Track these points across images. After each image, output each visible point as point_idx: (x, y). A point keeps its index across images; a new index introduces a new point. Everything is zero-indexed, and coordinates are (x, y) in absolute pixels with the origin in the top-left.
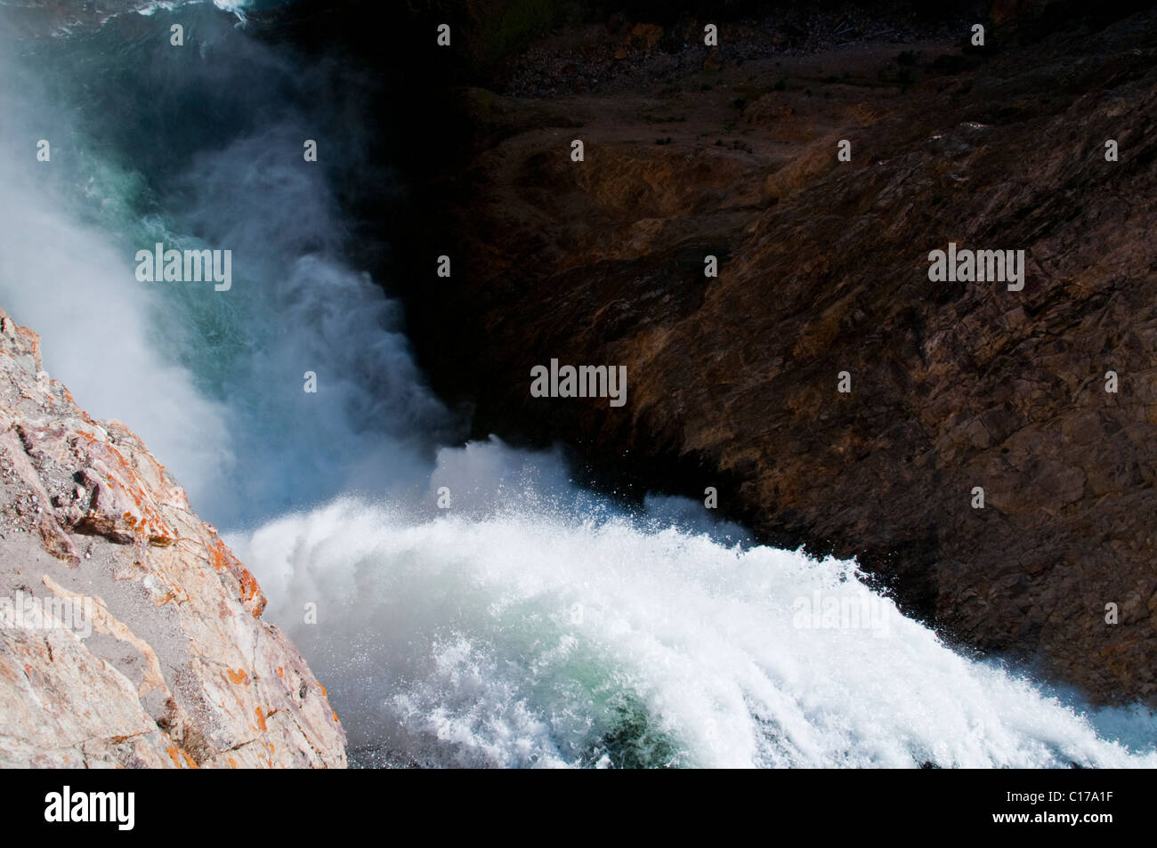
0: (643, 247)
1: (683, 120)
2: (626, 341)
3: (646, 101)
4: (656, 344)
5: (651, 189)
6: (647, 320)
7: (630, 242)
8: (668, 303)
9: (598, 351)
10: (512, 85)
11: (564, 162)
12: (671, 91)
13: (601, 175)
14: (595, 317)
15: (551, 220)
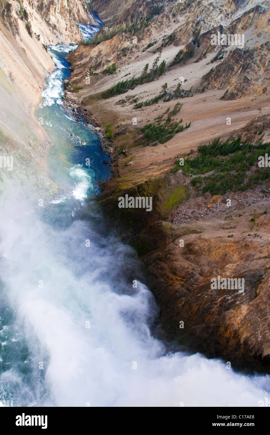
0: (230, 274)
1: (235, 227)
2: (232, 311)
3: (221, 222)
4: (243, 312)
5: (229, 254)
6: (238, 302)
7: (225, 273)
8: (244, 296)
9: (222, 315)
10: (175, 219)
11: (198, 246)
12: (229, 217)
13: (211, 250)
14: (218, 302)
15: (196, 266)
